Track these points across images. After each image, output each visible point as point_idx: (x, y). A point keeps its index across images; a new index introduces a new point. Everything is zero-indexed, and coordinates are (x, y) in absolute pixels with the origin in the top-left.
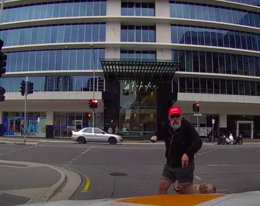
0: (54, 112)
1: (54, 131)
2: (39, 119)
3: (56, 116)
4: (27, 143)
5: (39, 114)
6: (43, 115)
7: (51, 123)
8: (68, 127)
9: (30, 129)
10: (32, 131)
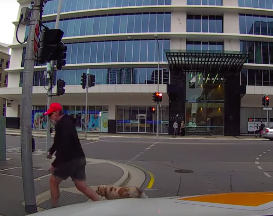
0: (117, 106)
1: (117, 126)
2: (100, 113)
3: (119, 110)
4: (88, 139)
5: (100, 108)
6: (105, 109)
7: (113, 118)
8: (131, 121)
9: (91, 124)
10: (93, 125)
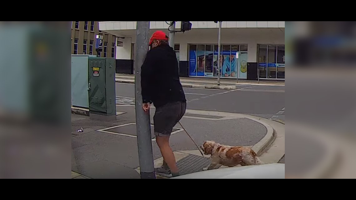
0: (258, 45)
1: (258, 70)
2: (237, 54)
3: (261, 50)
4: (221, 87)
5: (237, 48)
6: (243, 49)
7: (254, 60)
8: (277, 65)
9: (225, 67)
10: (228, 70)
